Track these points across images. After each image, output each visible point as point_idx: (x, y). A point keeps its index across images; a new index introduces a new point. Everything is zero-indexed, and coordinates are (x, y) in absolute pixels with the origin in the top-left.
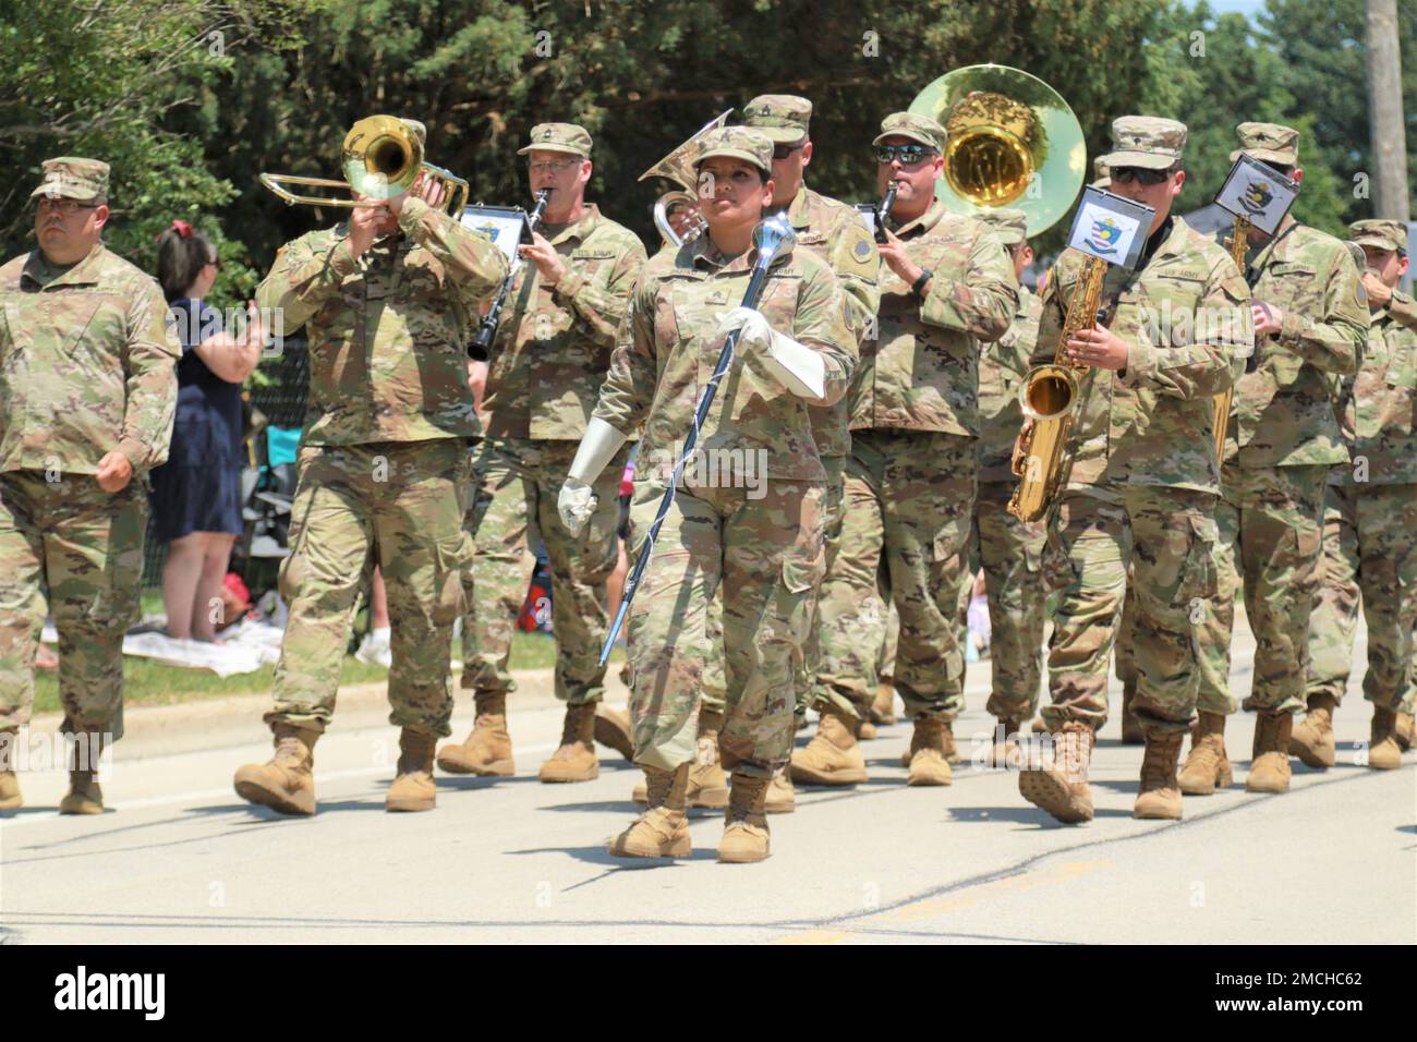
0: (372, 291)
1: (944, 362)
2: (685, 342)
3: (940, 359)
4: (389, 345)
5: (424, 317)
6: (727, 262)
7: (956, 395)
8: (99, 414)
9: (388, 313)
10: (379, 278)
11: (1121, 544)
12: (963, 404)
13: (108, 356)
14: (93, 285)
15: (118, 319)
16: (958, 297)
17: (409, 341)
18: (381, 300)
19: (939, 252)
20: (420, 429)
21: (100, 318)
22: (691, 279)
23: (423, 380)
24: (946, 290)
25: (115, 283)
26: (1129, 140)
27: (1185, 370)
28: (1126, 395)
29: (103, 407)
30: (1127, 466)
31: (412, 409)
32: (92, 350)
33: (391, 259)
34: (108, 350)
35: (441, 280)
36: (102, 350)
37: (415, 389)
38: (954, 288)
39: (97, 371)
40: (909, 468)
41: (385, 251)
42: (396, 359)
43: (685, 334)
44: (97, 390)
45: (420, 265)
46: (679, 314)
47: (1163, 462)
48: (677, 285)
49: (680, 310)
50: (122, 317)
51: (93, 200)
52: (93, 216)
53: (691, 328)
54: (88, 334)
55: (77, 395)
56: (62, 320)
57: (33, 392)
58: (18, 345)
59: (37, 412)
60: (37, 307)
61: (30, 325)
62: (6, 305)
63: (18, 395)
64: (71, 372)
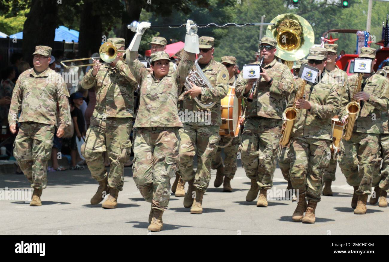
1: (274, 101)
3: (273, 100)
4: (112, 94)
7: (277, 109)
8: (46, 109)
11: (306, 153)
12: (278, 111)
13: (50, 95)
14: (47, 77)
15: (53, 86)
16: (279, 86)
19: (274, 73)
21: (48, 86)
24: (276, 84)
26: (313, 53)
28: (309, 116)
29: (48, 107)
30: (309, 133)
32: (46, 94)
34: (50, 94)
36: (48, 94)
38: (279, 84)
39: (47, 99)
40: (264, 126)
44: (46, 103)
47: (318, 133)
50: (55, 86)
51: (47, 56)
52: (47, 60)
54: (45, 90)
55: (41, 104)
56: (39, 86)
57: (31, 103)
58: (28, 91)
59: (32, 108)
60: (33, 82)
61: (31, 86)
62: (26, 81)
63: (27, 103)
64: (40, 98)
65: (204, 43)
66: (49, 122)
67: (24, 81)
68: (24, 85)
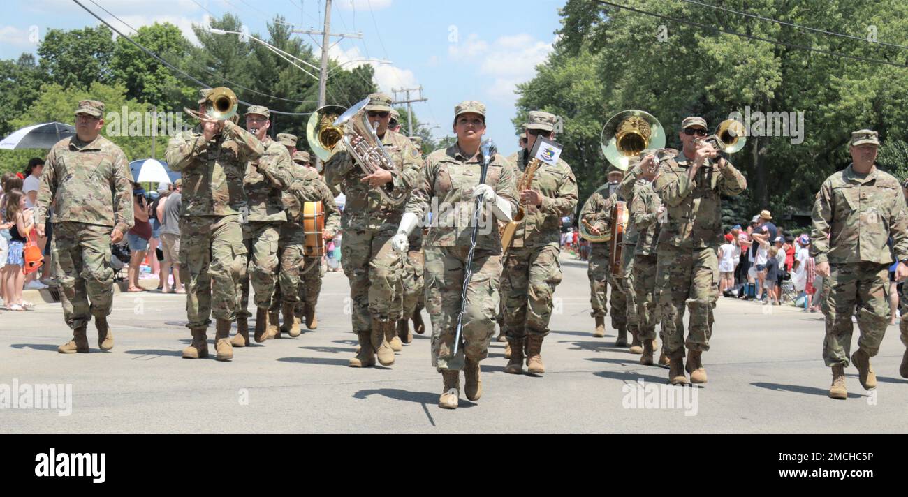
0: (210, 156)
2: (455, 190)
4: (217, 178)
5: (230, 167)
6: (470, 158)
8: (100, 201)
9: (217, 165)
10: (212, 151)
13: (105, 179)
14: (99, 150)
15: (109, 164)
17: (225, 176)
18: (214, 160)
20: (228, 210)
21: (103, 164)
22: (454, 163)
23: (230, 192)
25: (108, 150)
26: (538, 119)
27: (560, 207)
28: (532, 214)
29: (101, 199)
31: (225, 203)
32: (99, 176)
33: (216, 144)
34: (105, 177)
35: (237, 153)
36: (103, 177)
37: (227, 196)
39: (100, 185)
41: (214, 141)
42: (220, 183)
43: (455, 187)
44: (100, 192)
45: (228, 147)
46: (452, 178)
48: (449, 165)
49: (452, 176)
50: (111, 164)
51: (98, 117)
52: (99, 123)
53: (457, 185)
54: (98, 170)
55: (92, 193)
56: (87, 164)
57: (75, 191)
58: (69, 172)
59: (76, 199)
60: (77, 158)
61: (74, 165)
62: (64, 156)
63: (69, 192)
64: (90, 184)
65: (381, 103)
66: (105, 223)
67: (61, 155)
68: (61, 162)
